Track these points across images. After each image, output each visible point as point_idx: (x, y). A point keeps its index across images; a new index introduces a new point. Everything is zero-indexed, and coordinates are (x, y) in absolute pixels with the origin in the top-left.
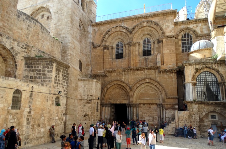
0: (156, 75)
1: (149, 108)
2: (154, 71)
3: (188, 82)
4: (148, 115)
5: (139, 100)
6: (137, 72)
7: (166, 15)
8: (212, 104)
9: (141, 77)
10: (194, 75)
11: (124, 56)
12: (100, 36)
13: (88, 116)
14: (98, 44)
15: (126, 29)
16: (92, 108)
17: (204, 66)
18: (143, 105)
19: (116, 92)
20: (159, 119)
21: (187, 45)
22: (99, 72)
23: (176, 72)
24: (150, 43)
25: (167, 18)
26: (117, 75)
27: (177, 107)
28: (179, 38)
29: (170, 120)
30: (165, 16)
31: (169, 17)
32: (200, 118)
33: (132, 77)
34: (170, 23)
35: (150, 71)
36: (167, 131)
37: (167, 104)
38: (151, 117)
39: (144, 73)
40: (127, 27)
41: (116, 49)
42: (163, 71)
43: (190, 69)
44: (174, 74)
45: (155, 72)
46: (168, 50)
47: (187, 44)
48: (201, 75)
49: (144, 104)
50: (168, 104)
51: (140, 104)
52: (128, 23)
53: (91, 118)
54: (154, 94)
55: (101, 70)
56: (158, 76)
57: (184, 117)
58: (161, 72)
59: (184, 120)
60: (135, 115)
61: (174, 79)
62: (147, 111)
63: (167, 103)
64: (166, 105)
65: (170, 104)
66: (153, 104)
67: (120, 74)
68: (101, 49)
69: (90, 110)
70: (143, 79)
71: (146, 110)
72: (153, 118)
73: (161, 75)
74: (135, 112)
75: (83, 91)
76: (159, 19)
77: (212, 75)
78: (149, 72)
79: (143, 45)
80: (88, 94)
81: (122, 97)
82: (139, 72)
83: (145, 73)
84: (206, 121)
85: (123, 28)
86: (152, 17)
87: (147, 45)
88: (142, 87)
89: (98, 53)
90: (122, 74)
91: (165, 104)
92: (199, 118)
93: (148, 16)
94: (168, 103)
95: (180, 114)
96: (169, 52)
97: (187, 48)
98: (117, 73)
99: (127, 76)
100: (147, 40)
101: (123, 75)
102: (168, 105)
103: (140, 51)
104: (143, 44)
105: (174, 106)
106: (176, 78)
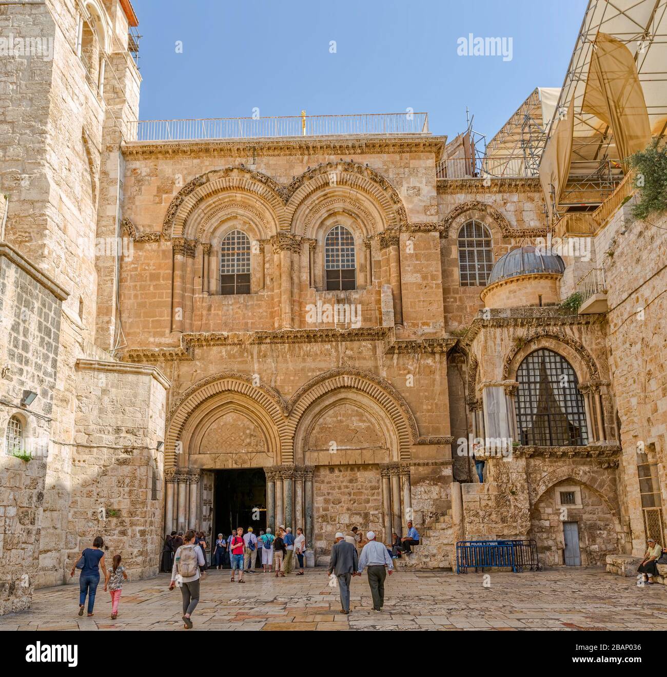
0: (376, 359)
1: (351, 481)
2: (368, 344)
3: (492, 383)
4: (348, 509)
5: (316, 454)
6: (307, 347)
7: (411, 152)
8: (564, 454)
9: (323, 365)
10: (510, 362)
11: (254, 287)
12: (157, 200)
13: (118, 517)
14: (148, 230)
15: (266, 181)
16: (136, 483)
17: (540, 329)
18: (328, 472)
19: (225, 424)
20: (387, 519)
21: (476, 263)
22: (152, 340)
23: (445, 349)
24: (352, 244)
25: (414, 163)
26: (231, 356)
27: (448, 471)
28: (450, 234)
29: (428, 520)
30: (407, 155)
31: (420, 158)
32: (531, 504)
33: (290, 364)
34: (424, 181)
35: (356, 344)
36: (426, 556)
37: (415, 464)
38: (356, 514)
39: (334, 353)
40: (269, 175)
41: (223, 255)
42: (404, 345)
43: (498, 341)
44: (437, 356)
45: (375, 348)
46: (417, 272)
47: (476, 258)
48: (530, 360)
49: (332, 468)
50: (419, 465)
51: (317, 468)
52: (273, 161)
53: (132, 524)
54: (368, 428)
55: (162, 335)
56: (384, 366)
57: (483, 503)
58: (397, 351)
59: (481, 513)
60: (299, 508)
61: (438, 377)
62: (343, 494)
63: (417, 461)
64: (412, 469)
65: (427, 464)
66: (365, 467)
67: (241, 354)
68: (164, 251)
69: (127, 489)
70: (332, 376)
71: (340, 488)
72: (366, 516)
73: (395, 361)
74: (299, 499)
75: (96, 412)
76: (384, 163)
77: (561, 363)
78: (352, 350)
79: (327, 250)
80: (119, 423)
81: (249, 444)
82: (315, 347)
83: (337, 350)
84: (549, 514)
85: (253, 177)
86: (362, 153)
87: (343, 250)
88: (327, 403)
89: (148, 265)
90: (252, 355)
91: (408, 466)
92: (527, 505)
93: (347, 147)
94: (421, 461)
95: (468, 492)
96: (419, 280)
97: (477, 272)
98: (229, 348)
99: (269, 360)
100: (342, 234)
101: (255, 356)
102: (421, 469)
103: (317, 272)
104: (327, 245)
105: (441, 471)
106: (445, 371)
